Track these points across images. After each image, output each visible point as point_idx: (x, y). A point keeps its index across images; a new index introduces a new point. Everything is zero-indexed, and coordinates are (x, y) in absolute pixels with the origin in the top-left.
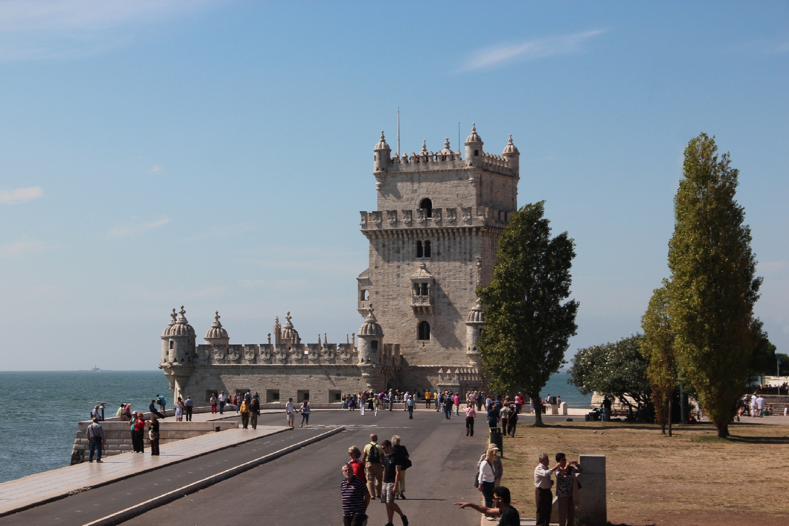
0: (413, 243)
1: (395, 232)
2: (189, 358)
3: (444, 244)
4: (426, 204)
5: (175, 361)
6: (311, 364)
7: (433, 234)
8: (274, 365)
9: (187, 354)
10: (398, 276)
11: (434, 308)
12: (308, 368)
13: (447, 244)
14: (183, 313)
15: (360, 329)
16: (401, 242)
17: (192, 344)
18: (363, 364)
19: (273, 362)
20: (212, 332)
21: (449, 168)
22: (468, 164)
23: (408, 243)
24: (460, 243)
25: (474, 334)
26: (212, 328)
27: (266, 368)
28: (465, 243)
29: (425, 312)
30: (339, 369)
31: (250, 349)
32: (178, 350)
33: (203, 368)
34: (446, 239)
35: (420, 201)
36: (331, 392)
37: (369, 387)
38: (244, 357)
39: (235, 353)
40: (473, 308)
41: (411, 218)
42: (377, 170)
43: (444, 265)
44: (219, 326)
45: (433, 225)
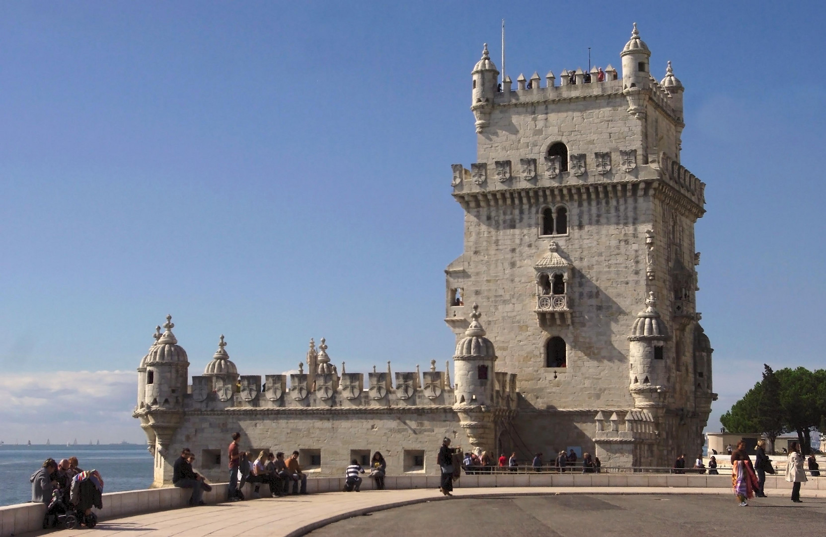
0: (537, 212)
1: (508, 195)
2: (177, 397)
3: (590, 210)
4: (557, 151)
5: (155, 402)
6: (375, 406)
7: (571, 195)
8: (314, 408)
9: (173, 391)
10: (513, 265)
11: (574, 315)
12: (370, 413)
13: (594, 210)
14: (169, 326)
15: (459, 347)
16: (517, 212)
17: (182, 376)
18: (464, 405)
19: (311, 404)
20: (214, 365)
21: (595, 93)
22: (629, 85)
23: (530, 213)
24: (617, 209)
25: (646, 356)
26: (215, 360)
27: (300, 414)
28: (626, 209)
29: (558, 322)
30: (421, 415)
31: (274, 383)
32: (160, 384)
33: (198, 415)
34: (594, 203)
35: (548, 146)
36: (408, 453)
37: (472, 444)
38: (264, 396)
39: (251, 390)
40: (640, 314)
41: (535, 171)
42: (478, 102)
43: (590, 245)
44: (224, 356)
45: (572, 181)
